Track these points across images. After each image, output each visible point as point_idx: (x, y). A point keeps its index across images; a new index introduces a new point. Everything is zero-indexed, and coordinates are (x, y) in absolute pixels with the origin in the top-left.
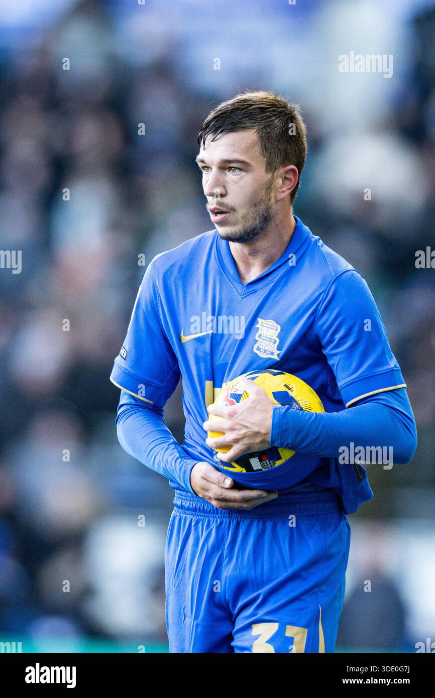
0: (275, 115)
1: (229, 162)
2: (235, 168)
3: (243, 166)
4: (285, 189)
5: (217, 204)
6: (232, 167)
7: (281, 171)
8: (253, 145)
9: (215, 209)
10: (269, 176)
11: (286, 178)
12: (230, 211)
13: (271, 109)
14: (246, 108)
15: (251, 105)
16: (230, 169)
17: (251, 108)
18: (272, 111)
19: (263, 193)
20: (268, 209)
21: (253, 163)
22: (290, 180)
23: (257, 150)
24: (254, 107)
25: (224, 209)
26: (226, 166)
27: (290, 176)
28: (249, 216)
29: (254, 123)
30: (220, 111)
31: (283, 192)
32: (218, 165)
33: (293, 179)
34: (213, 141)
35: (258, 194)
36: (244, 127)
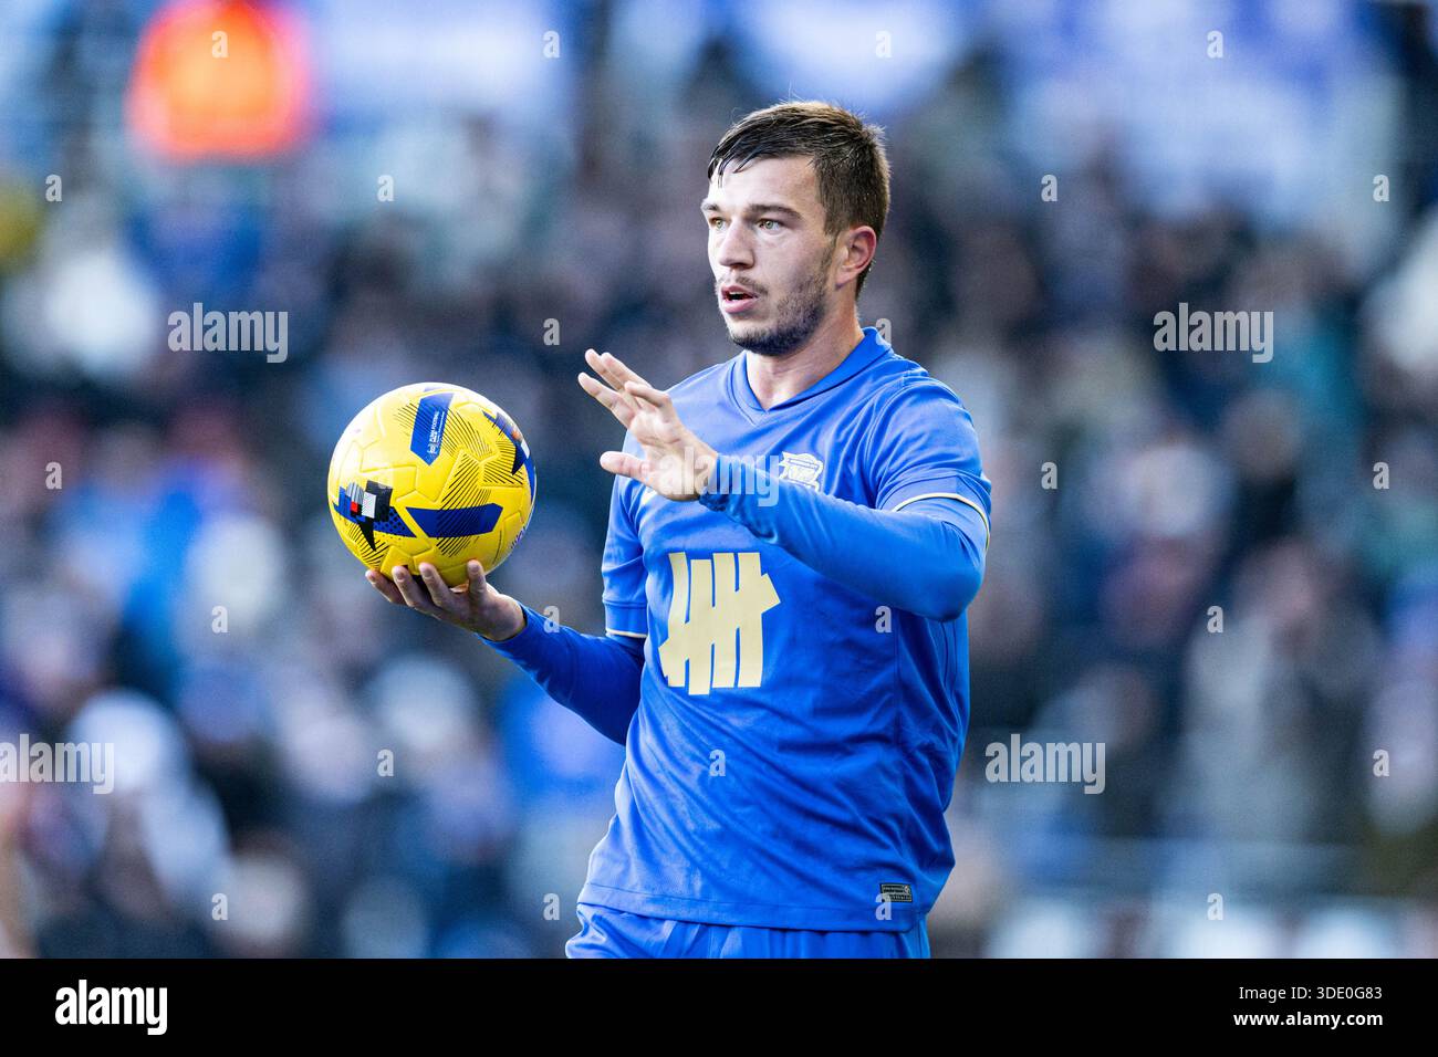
0: (844, 139)
1: (765, 208)
2: (772, 221)
3: (787, 219)
4: (851, 266)
5: (737, 281)
6: (767, 220)
7: (849, 233)
8: (807, 183)
9: (733, 289)
10: (830, 239)
11: (854, 248)
12: (758, 293)
13: (837, 128)
14: (797, 121)
15: (804, 117)
16: (763, 222)
17: (805, 122)
18: (840, 131)
19: (816, 268)
20: (821, 296)
21: (805, 215)
22: (861, 251)
23: (813, 193)
24: (810, 120)
25: (749, 290)
26: (757, 216)
27: (862, 244)
28: (789, 306)
29: (810, 147)
30: (750, 123)
31: (849, 270)
32: (744, 214)
33: (867, 251)
34: (736, 171)
35: (808, 268)
36: (793, 152)
